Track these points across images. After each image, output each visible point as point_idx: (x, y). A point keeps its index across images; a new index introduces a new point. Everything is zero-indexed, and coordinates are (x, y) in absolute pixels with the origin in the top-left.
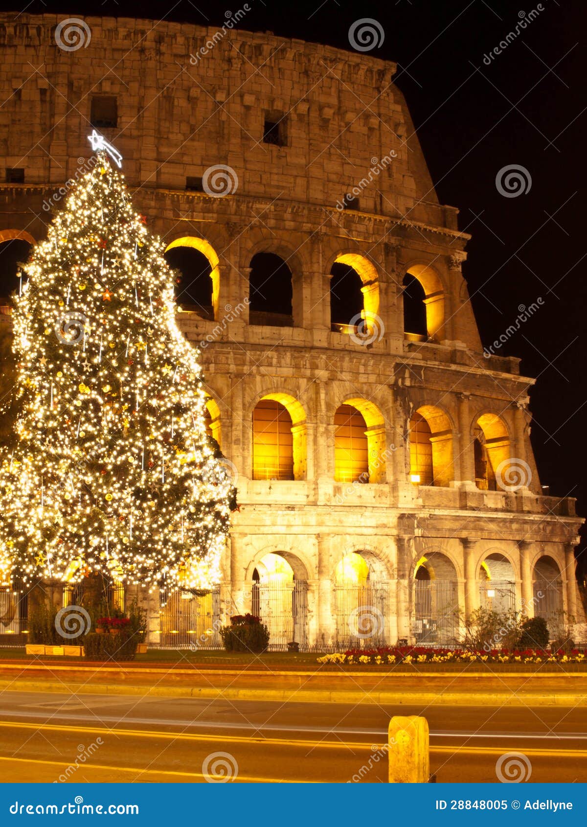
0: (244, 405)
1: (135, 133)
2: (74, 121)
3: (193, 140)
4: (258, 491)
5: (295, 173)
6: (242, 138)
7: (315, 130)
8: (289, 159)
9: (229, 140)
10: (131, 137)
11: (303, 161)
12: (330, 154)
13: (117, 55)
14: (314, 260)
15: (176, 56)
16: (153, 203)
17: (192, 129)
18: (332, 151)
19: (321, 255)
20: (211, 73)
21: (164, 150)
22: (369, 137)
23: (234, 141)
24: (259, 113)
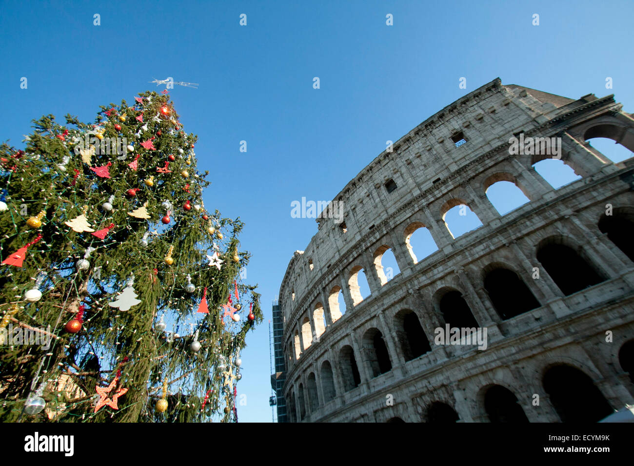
0: (527, 256)
1: (404, 184)
2: (382, 197)
3: (427, 169)
4: (577, 302)
5: (480, 146)
6: (447, 153)
7: (478, 125)
8: (473, 143)
9: (441, 157)
10: (404, 186)
11: (481, 139)
12: (493, 127)
13: (386, 167)
14: (517, 167)
15: (405, 150)
16: (423, 201)
17: (425, 166)
18: (493, 126)
19: (519, 163)
20: (421, 145)
21: (418, 180)
22: (508, 108)
23: (443, 156)
24: (448, 140)
